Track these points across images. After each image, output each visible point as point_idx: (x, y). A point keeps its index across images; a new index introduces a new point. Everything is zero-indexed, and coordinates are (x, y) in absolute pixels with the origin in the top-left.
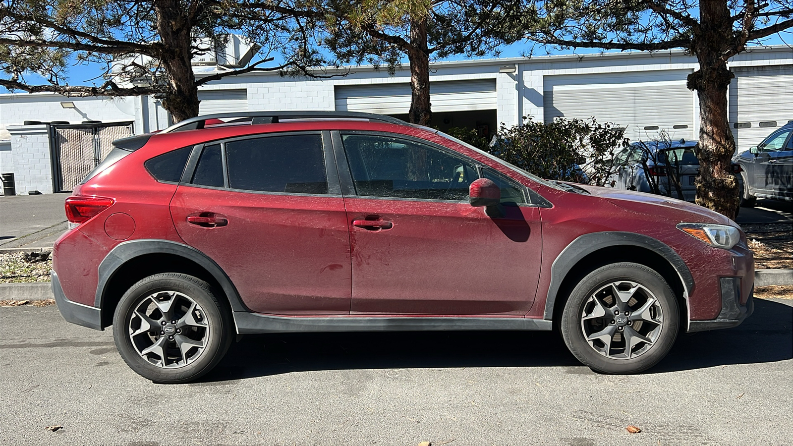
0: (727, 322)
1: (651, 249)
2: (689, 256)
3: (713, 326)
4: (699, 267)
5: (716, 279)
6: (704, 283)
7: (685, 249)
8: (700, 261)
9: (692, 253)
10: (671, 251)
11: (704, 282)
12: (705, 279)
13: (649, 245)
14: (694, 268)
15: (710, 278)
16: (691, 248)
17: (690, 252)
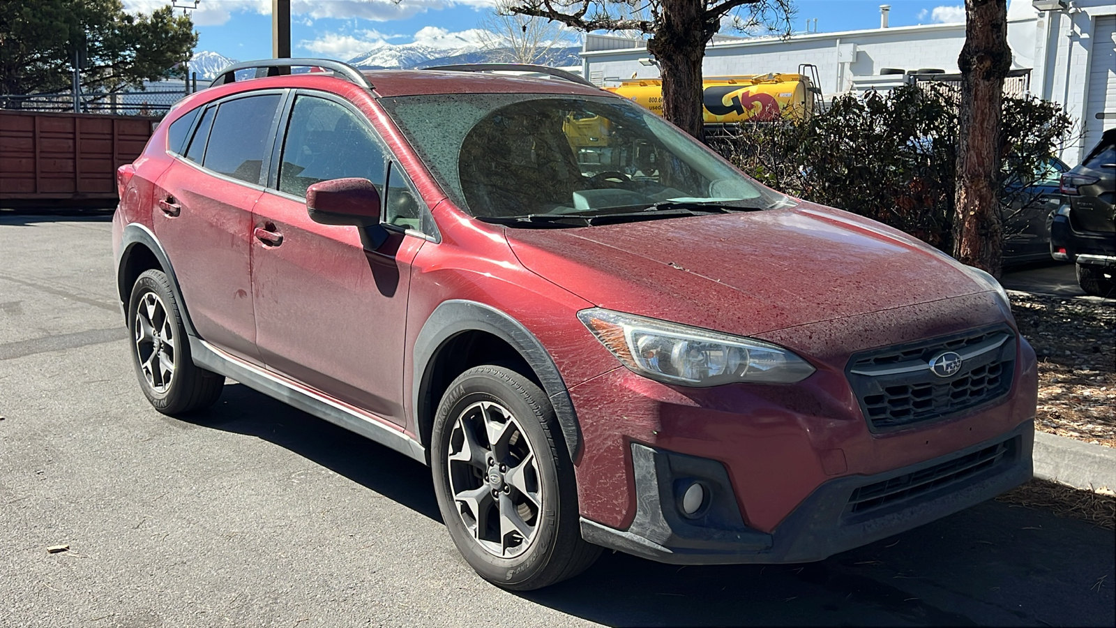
0: (644, 546)
1: (516, 348)
2: (578, 379)
3: (619, 543)
4: (592, 406)
5: (620, 441)
6: (599, 444)
7: (574, 363)
8: (596, 395)
9: (584, 375)
10: (545, 361)
11: (598, 441)
12: (600, 435)
13: (514, 339)
14: (584, 407)
15: (609, 436)
16: (586, 363)
17: (581, 371)
